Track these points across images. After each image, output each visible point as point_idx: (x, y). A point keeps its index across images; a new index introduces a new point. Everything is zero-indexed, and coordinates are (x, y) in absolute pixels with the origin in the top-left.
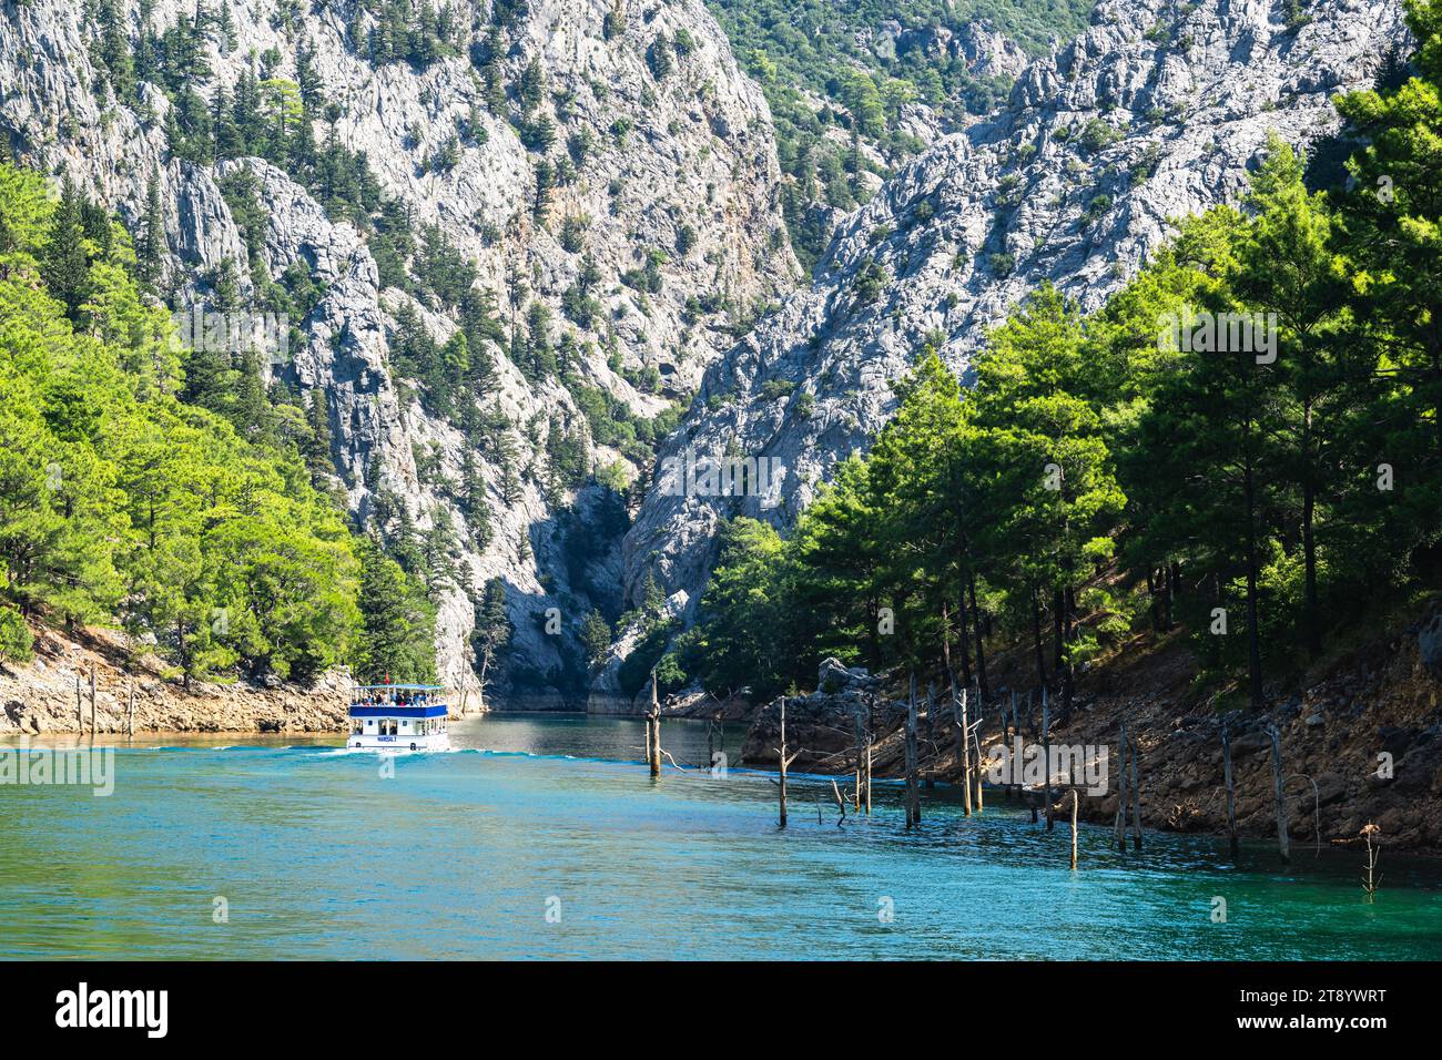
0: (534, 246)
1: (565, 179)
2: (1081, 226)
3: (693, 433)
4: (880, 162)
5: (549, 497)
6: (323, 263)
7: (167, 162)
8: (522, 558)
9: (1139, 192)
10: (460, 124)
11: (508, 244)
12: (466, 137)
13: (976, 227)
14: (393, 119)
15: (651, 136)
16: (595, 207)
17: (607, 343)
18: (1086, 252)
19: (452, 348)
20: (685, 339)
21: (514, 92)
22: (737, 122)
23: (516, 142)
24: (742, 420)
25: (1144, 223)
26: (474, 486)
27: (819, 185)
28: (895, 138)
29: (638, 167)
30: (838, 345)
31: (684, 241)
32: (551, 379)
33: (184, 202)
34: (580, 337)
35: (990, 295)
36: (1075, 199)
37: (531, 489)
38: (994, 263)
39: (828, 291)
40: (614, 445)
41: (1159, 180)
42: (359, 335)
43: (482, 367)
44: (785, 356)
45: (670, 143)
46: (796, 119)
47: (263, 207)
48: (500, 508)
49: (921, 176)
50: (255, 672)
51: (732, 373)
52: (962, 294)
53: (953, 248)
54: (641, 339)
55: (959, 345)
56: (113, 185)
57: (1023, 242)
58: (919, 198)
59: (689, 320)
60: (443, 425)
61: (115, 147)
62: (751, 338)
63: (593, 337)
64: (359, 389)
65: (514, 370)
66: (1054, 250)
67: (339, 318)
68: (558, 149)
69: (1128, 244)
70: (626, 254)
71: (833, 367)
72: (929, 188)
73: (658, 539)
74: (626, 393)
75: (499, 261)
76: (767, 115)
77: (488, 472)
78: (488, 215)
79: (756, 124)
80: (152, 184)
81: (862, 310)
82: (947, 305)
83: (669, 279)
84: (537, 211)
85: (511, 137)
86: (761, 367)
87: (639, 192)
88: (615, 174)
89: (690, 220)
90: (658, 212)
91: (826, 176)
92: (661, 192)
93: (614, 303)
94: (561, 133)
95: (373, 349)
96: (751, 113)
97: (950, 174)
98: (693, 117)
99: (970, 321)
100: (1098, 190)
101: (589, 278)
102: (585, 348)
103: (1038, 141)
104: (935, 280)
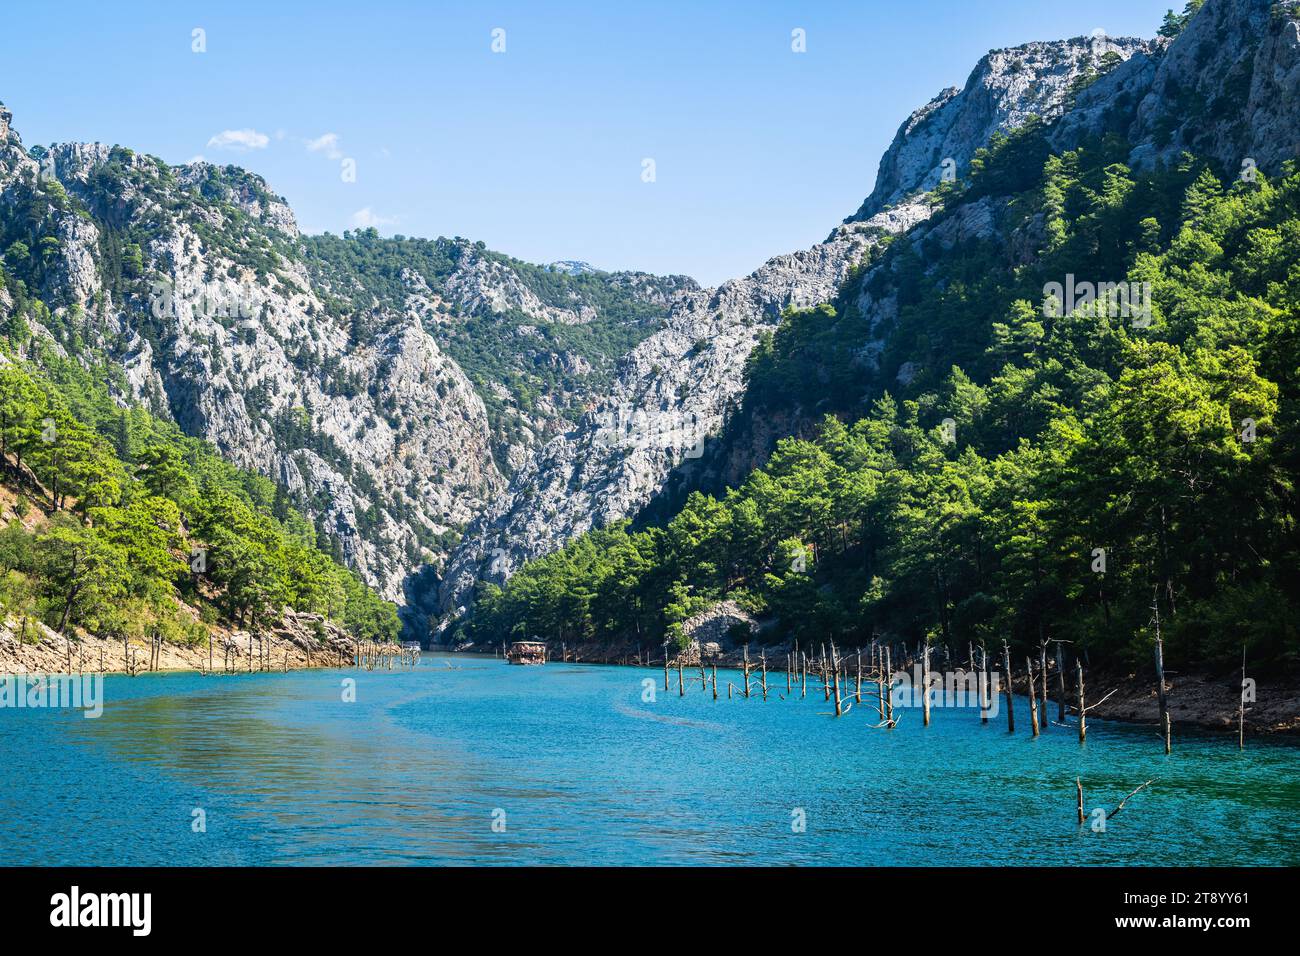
0: (395, 468)
1: (406, 440)
2: (606, 472)
3: (465, 547)
4: (529, 422)
5: (408, 569)
6: (332, 488)
7: (276, 453)
8: (398, 592)
9: (627, 460)
10: (365, 420)
11: (385, 467)
12: (368, 425)
13: (568, 471)
14: (339, 418)
15: (439, 421)
16: (418, 450)
17: (423, 505)
18: (607, 482)
19: (370, 512)
20: (453, 503)
21: (385, 405)
22: (473, 415)
23: (388, 427)
24: (483, 543)
25: (628, 472)
26: (380, 566)
27: (504, 434)
28: (535, 411)
29: (434, 434)
30: (518, 515)
31: (453, 463)
32: (404, 522)
33: (283, 467)
34: (413, 503)
35: (573, 498)
36: (604, 462)
37: (400, 566)
38: (574, 485)
39: (513, 495)
40: (427, 546)
41: (634, 456)
42: (346, 515)
43: (381, 519)
44: (498, 519)
45: (447, 424)
46: (494, 404)
47: (309, 467)
48: (389, 574)
49: (548, 452)
50: (375, 638)
51: (479, 526)
52: (563, 497)
53: (559, 479)
54: (437, 503)
55: (562, 516)
56: (258, 461)
57: (585, 478)
58: (547, 460)
59: (455, 495)
60: (367, 543)
61: (258, 448)
62: (486, 512)
63: (418, 503)
64: (346, 534)
65: (392, 520)
66: (596, 481)
67: (339, 508)
68: (403, 428)
69: (622, 479)
70: (430, 469)
71: (516, 524)
72: (551, 456)
73: (452, 587)
74: (431, 525)
75: (381, 474)
76: (484, 411)
77: (385, 561)
78: (377, 456)
79: (480, 415)
80: (272, 461)
81: (526, 502)
82: (558, 501)
83: (447, 478)
84: (396, 453)
85: (385, 424)
86: (490, 523)
87: (435, 444)
88: (425, 437)
89: (455, 455)
90: (442, 452)
91: (507, 430)
92: (444, 444)
93: (426, 489)
94: (404, 421)
95: (351, 520)
96: (478, 410)
97: (558, 452)
98: (456, 413)
99: (566, 507)
100: (612, 459)
101: (416, 479)
102: (415, 507)
103: (591, 439)
104: (553, 492)
